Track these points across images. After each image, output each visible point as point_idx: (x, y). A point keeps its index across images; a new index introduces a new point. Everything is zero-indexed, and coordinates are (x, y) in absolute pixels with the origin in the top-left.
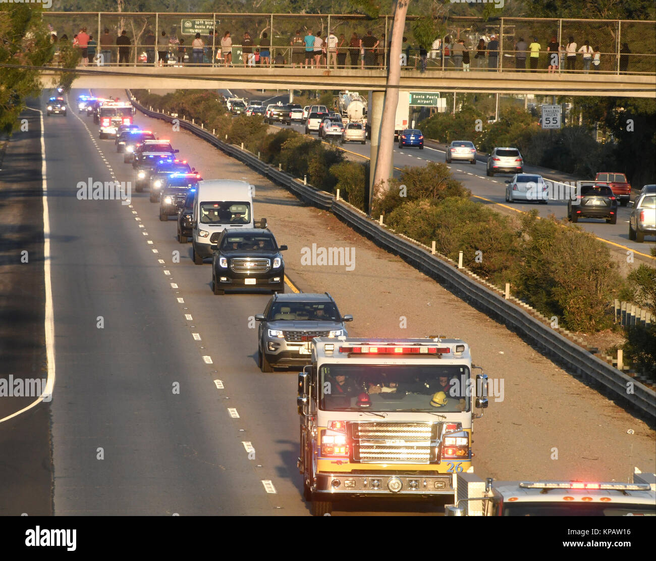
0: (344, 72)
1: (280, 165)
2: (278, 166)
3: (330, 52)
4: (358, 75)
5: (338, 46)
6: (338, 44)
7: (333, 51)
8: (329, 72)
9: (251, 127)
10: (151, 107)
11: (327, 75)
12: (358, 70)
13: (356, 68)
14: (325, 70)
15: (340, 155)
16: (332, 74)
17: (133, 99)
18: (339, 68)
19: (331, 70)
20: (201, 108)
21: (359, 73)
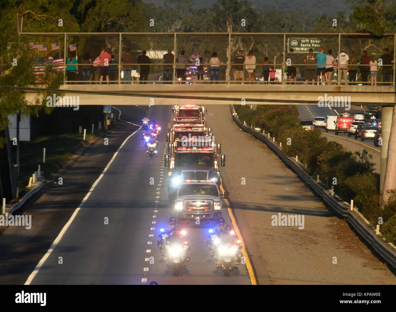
0: (354, 88)
1: (318, 176)
2: (316, 178)
3: (340, 69)
4: (368, 91)
5: (349, 63)
6: (349, 62)
7: (344, 68)
8: (339, 88)
9: (310, 141)
10: (245, 122)
11: (337, 91)
12: (368, 86)
13: (366, 84)
14: (336, 86)
15: (369, 167)
16: (342, 90)
17: (235, 114)
18: (350, 84)
19: (342, 86)
20: (275, 122)
21: (369, 89)
